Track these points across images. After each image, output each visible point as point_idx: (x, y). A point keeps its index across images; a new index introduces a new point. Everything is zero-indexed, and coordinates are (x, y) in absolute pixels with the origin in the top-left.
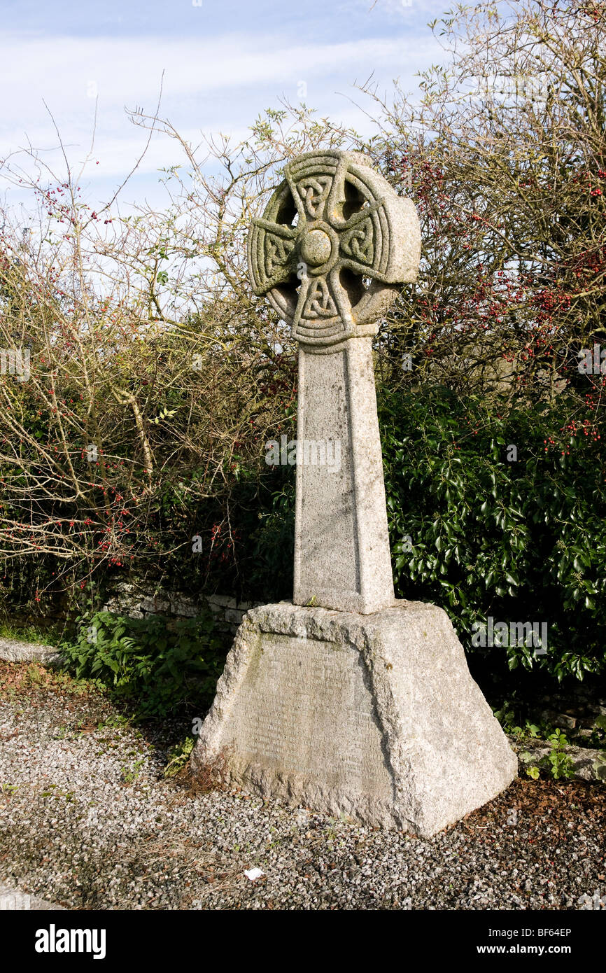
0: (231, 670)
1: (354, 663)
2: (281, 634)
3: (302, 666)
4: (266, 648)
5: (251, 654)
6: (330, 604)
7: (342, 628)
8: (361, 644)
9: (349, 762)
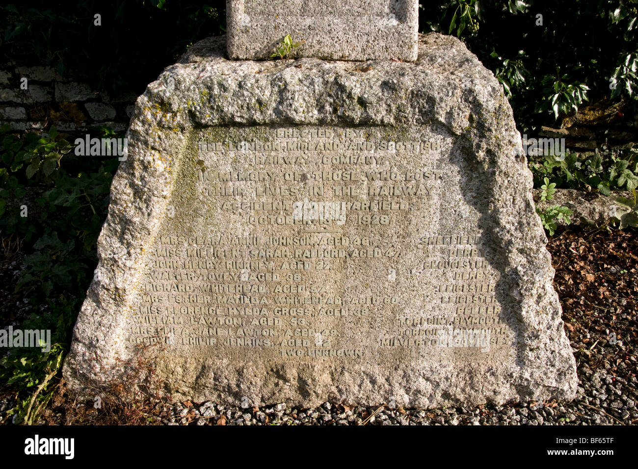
0: (131, 212)
1: (441, 161)
2: (252, 123)
3: (310, 182)
4: (210, 157)
5: (175, 176)
6: (327, 50)
7: (415, 95)
8: (462, 122)
9: (426, 326)
